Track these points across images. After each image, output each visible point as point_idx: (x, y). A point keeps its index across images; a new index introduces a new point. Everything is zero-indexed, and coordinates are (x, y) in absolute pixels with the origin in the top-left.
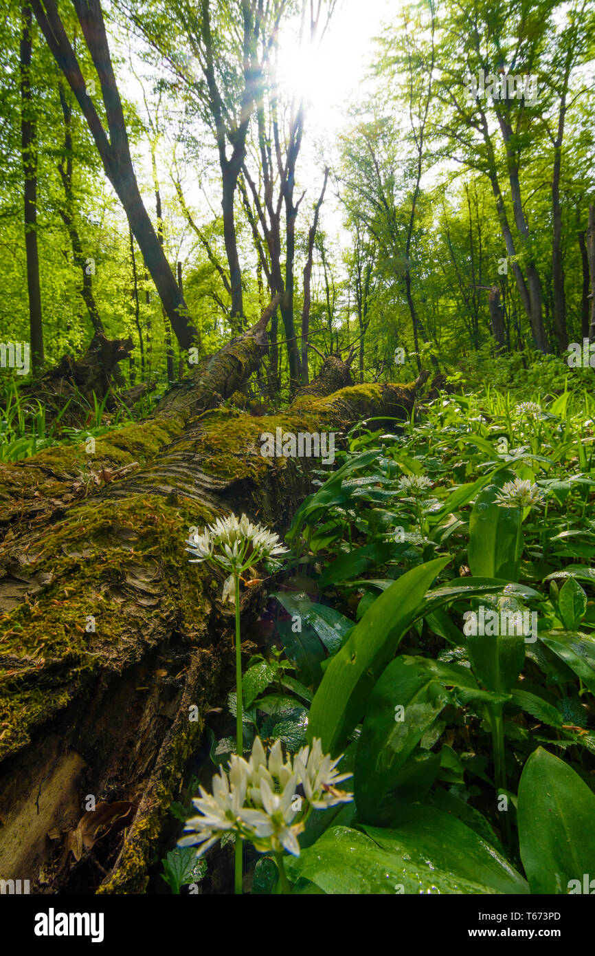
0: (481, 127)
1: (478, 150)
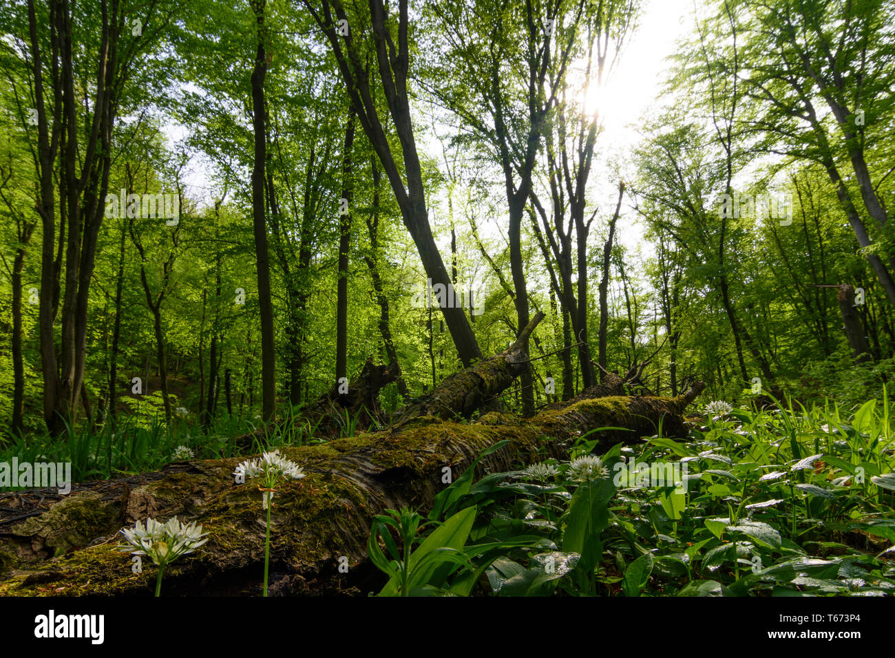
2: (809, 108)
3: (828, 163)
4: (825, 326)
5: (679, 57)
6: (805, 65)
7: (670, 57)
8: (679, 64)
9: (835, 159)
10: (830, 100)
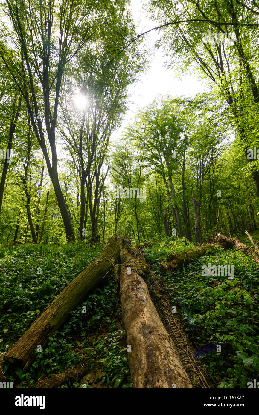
0: (160, 160)
1: (158, 167)
2: (161, 158)
3: (164, 176)
4: (159, 222)
5: (130, 130)
6: (160, 147)
7: (127, 128)
8: (129, 132)
9: (165, 176)
10: (165, 158)
